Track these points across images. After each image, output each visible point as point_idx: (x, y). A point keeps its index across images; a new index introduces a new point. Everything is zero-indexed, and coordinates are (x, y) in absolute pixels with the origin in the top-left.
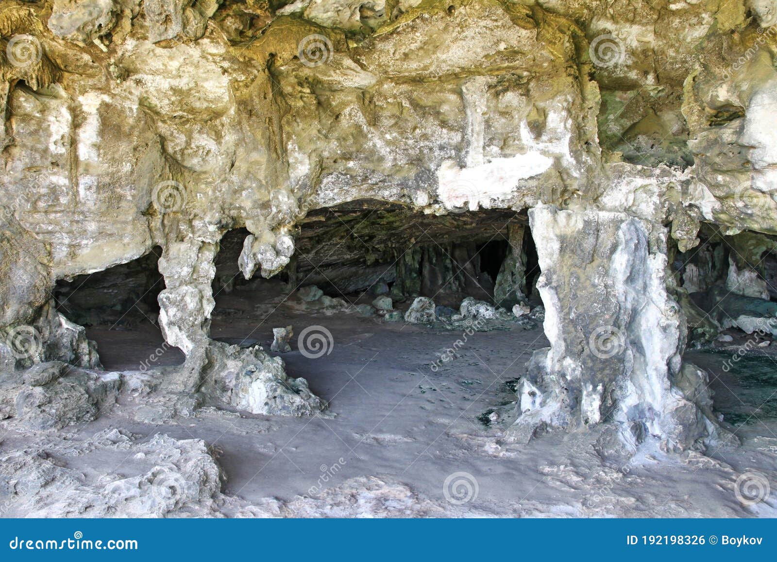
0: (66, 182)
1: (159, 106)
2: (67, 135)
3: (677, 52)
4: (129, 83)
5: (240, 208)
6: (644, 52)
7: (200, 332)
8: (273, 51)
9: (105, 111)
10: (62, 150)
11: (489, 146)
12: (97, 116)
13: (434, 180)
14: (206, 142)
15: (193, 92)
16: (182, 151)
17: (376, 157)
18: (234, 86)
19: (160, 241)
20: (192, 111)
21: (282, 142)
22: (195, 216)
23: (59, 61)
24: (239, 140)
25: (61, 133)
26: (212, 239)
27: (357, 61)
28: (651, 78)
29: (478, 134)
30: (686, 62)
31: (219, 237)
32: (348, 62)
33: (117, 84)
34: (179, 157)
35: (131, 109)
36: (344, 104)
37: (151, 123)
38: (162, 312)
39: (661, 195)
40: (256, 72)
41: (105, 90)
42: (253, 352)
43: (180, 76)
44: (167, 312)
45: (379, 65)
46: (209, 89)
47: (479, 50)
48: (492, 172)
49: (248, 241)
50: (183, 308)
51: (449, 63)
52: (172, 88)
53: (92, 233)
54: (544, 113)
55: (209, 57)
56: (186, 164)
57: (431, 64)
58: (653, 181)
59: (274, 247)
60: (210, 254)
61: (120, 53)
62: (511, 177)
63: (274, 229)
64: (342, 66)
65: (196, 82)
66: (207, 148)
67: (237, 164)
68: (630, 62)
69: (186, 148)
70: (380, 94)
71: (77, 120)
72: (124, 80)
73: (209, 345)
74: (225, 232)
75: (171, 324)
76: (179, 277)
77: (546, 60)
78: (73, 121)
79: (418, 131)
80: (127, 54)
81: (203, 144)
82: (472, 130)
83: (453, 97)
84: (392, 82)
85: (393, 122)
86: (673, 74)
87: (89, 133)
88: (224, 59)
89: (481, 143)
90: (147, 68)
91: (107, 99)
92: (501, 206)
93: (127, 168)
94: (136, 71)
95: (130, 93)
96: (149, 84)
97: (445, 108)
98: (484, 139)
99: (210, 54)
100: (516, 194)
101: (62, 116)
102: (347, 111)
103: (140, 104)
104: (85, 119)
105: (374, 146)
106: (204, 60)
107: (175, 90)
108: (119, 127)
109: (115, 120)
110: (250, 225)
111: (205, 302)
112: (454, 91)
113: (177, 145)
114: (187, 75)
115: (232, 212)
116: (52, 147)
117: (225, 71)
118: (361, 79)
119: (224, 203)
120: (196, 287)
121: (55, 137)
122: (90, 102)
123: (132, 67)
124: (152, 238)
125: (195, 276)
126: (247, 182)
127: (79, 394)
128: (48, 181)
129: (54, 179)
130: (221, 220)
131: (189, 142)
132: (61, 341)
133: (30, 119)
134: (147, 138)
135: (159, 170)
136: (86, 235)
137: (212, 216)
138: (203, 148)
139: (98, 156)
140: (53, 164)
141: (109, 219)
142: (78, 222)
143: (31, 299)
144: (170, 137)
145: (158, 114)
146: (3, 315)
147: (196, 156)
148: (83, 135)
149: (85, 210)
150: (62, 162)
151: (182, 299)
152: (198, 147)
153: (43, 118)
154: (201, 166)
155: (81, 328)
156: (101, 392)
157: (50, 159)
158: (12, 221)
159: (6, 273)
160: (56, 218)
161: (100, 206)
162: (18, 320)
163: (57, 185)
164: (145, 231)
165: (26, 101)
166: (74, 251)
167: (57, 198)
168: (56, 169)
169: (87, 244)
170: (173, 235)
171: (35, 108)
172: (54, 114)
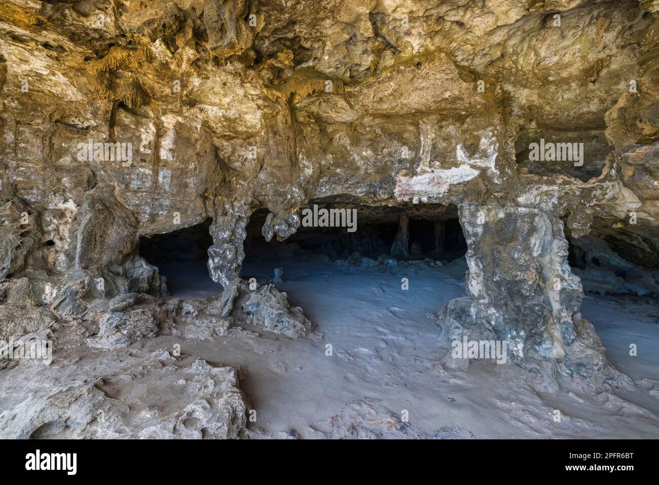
0: (151, 173)
1: (215, 127)
2: (152, 143)
3: (552, 108)
4: (195, 110)
5: (266, 195)
6: (530, 108)
7: (234, 273)
8: (294, 91)
9: (179, 127)
10: (149, 152)
11: (433, 161)
12: (174, 131)
13: (393, 183)
15: (238, 120)
16: (229, 157)
17: (354, 167)
18: (264, 116)
19: (212, 214)
20: (237, 132)
21: (296, 154)
22: (236, 199)
23: (149, 91)
24: (266, 151)
25: (149, 140)
26: (245, 215)
27: (348, 102)
28: (533, 125)
29: (427, 152)
30: (557, 115)
31: (250, 214)
32: (342, 103)
33: (188, 110)
34: (226, 161)
35: (196, 128)
36: (335, 132)
37: (209, 138)
38: (210, 261)
39: (559, 198)
40: (280, 108)
41: (179, 113)
42: (269, 289)
43: (230, 109)
44: (213, 260)
45: (363, 106)
46: (248, 119)
47: (429, 98)
48: (434, 179)
49: (269, 217)
50: (224, 257)
51: (409, 106)
52: (224, 116)
53: (167, 206)
54: (478, 139)
55: (250, 96)
56: (231, 166)
57: (397, 106)
58: (556, 188)
59: (286, 221)
60: (243, 224)
61: (190, 88)
62: (445, 183)
63: (287, 211)
64: (337, 106)
65: (239, 114)
66: (245, 157)
67: (265, 166)
68: (520, 113)
69: (231, 156)
70: (362, 124)
71: (160, 133)
72: (192, 106)
73: (240, 283)
74: (254, 210)
75: (216, 269)
76: (222, 238)
77: (479, 104)
78: (157, 133)
79: (386, 150)
80: (196, 89)
81: (242, 154)
82: (423, 150)
83: (411, 128)
84: (370, 117)
85: (369, 143)
86: (547, 122)
87: (167, 143)
88: (259, 98)
89: (429, 160)
90: (209, 101)
91: (180, 119)
92: (434, 201)
93: (192, 166)
94: (201, 103)
95: (197, 117)
96: (210, 112)
97: (406, 135)
98: (431, 156)
99: (251, 95)
100: (446, 194)
101: (150, 129)
102: (337, 136)
103: (202, 125)
104: (166, 132)
105: (354, 159)
106: (246, 99)
107: (227, 119)
108: (188, 138)
109: (185, 134)
110: (270, 206)
111: (238, 254)
112: (412, 124)
113: (225, 153)
114: (234, 109)
115: (260, 198)
116: (142, 149)
117: (259, 107)
118: (348, 115)
119: (255, 192)
120: (233, 245)
121: (144, 142)
122: (169, 121)
123: (198, 99)
124: (206, 212)
125: (233, 238)
126: (270, 179)
127: (146, 317)
128: (137, 171)
129: (142, 170)
130: (252, 203)
131: (233, 152)
132: (141, 277)
133: (127, 129)
134: (206, 147)
135: (213, 168)
136: (162, 208)
137: (247, 200)
138: (243, 156)
139: (173, 157)
140: (142, 160)
141: (178, 198)
142: (157, 199)
143: (121, 249)
144: (221, 148)
145: (214, 132)
146: (100, 259)
147: (238, 161)
148: (163, 143)
149: (162, 191)
150: (148, 159)
151: (224, 252)
152: (239, 156)
153: (137, 129)
154: (241, 168)
155: (156, 268)
156: (164, 315)
157: (140, 156)
158: (111, 196)
159: (104, 231)
160: (142, 196)
161: (173, 190)
162: (110, 263)
163: (144, 174)
164: (202, 208)
165: (125, 117)
166: (153, 218)
167: (144, 182)
168: (143, 164)
169: (162, 214)
170: (220, 211)
171: (131, 122)
172: (145, 127)
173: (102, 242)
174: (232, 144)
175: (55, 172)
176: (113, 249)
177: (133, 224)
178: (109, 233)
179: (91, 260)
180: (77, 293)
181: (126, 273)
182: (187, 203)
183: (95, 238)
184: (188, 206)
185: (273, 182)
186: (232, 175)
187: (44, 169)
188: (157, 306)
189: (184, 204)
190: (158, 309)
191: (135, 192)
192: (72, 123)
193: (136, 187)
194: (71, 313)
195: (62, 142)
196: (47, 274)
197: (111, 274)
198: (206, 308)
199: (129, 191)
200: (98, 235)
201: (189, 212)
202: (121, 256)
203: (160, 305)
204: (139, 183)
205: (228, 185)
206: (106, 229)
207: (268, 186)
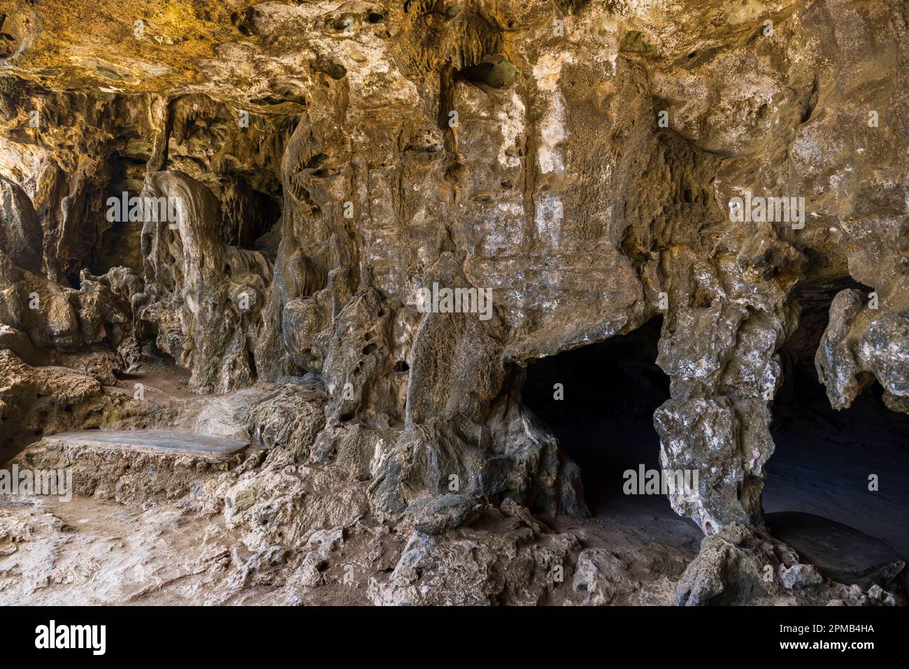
0: (521, 210)
1: (658, 43)
2: (521, 137)
9: (569, 80)
10: (516, 162)
12: (560, 94)
14: (754, 88)
16: (703, 121)
23: (498, 18)
25: (514, 136)
26: (766, 303)
33: (577, 21)
34: (695, 133)
35: (607, 64)
37: (640, 79)
49: (840, 308)
53: (555, 288)
56: (711, 146)
60: (768, 336)
67: (817, 108)
69: (709, 113)
71: (534, 108)
76: (692, 379)
78: (528, 110)
81: (748, 95)
87: (553, 130)
91: (568, 57)
93: (605, 174)
101: (515, 108)
103: (621, 50)
104: (545, 103)
108: (590, 102)
109: (583, 93)
111: (749, 439)
113: (690, 110)
116: (502, 160)
120: (730, 404)
121: (508, 143)
122: (547, 72)
124: (646, 299)
125: (729, 381)
126: (841, 149)
127: (476, 568)
128: (496, 211)
129: (505, 208)
130: (769, 255)
131: (714, 99)
132: (518, 458)
133: (475, 123)
134: (632, 109)
135: (644, 166)
136: (546, 294)
137: (751, 249)
138: (750, 102)
139: (565, 162)
140: (504, 185)
141: (579, 266)
142: (535, 273)
143: (474, 388)
144: (678, 98)
145: (658, 58)
146: (442, 404)
147: (735, 124)
148: (545, 133)
149: (544, 252)
150: (515, 180)
151: (695, 425)
152: (738, 105)
153: (493, 118)
154: (746, 144)
155: (551, 440)
156: (520, 572)
157: (500, 178)
158: (457, 274)
159: (449, 347)
160: (507, 267)
161: (567, 246)
162: (457, 418)
163: (509, 216)
164: (634, 287)
165: (471, 97)
166: (534, 319)
167: (509, 236)
168: (507, 193)
169: (549, 309)
170: (683, 294)
171: (481, 106)
172: (505, 107)
173: (447, 370)
174: (711, 74)
175: (410, 240)
176: (462, 385)
177: (497, 332)
178: (456, 352)
179: (426, 405)
180: (400, 468)
181: (491, 440)
182: (600, 276)
183: (435, 362)
184: (602, 284)
185: (851, 160)
186: (711, 173)
187: (399, 236)
188: (510, 545)
189: (592, 279)
190: (510, 553)
191: (494, 259)
192: (428, 145)
193: (495, 248)
194: (385, 507)
195: (414, 183)
196: (389, 422)
197: (458, 441)
198: (635, 590)
199: (484, 259)
200: (440, 356)
201: (606, 301)
202: (476, 403)
203: (520, 545)
204: (500, 239)
205: (697, 208)
206: (452, 344)
207: (834, 180)
